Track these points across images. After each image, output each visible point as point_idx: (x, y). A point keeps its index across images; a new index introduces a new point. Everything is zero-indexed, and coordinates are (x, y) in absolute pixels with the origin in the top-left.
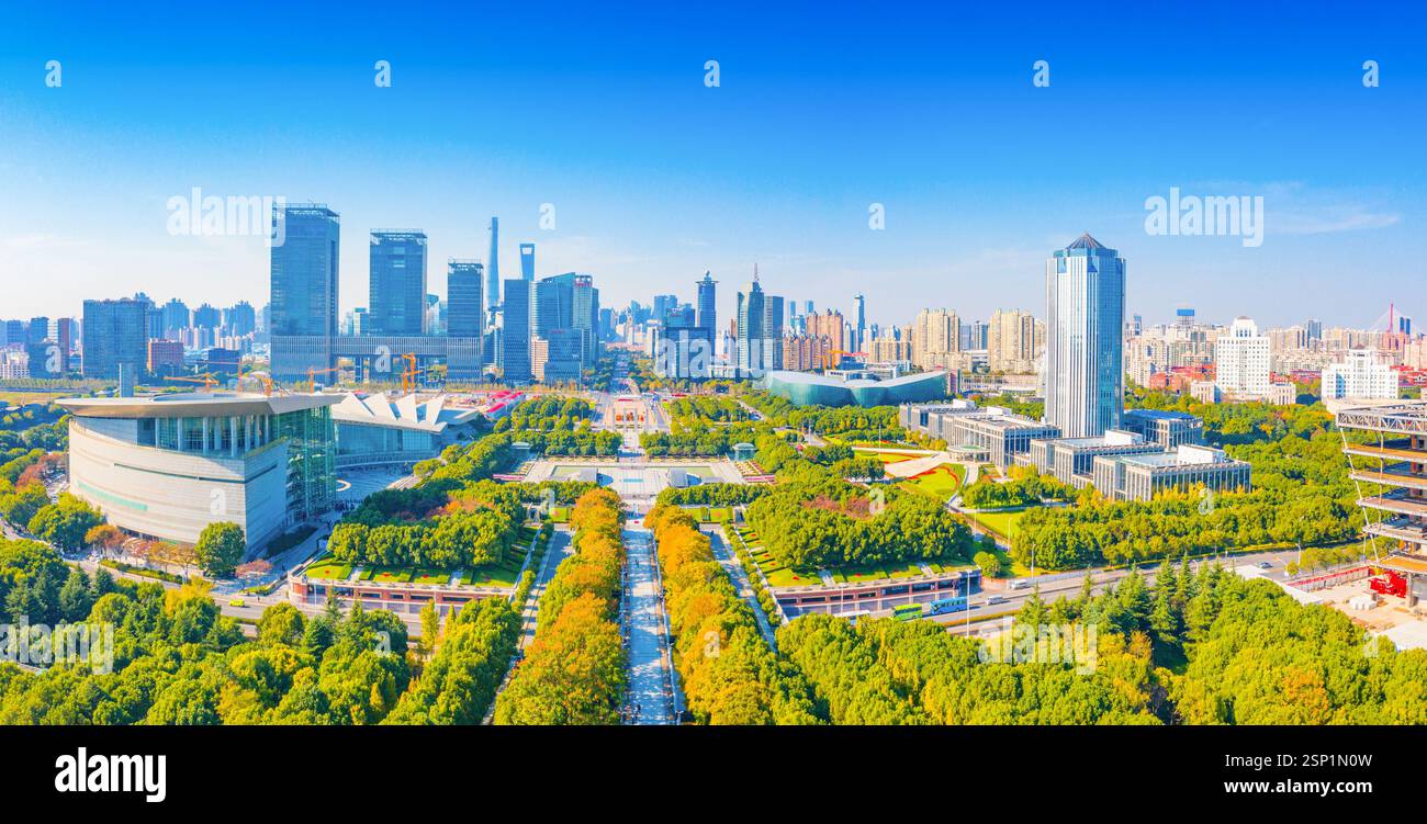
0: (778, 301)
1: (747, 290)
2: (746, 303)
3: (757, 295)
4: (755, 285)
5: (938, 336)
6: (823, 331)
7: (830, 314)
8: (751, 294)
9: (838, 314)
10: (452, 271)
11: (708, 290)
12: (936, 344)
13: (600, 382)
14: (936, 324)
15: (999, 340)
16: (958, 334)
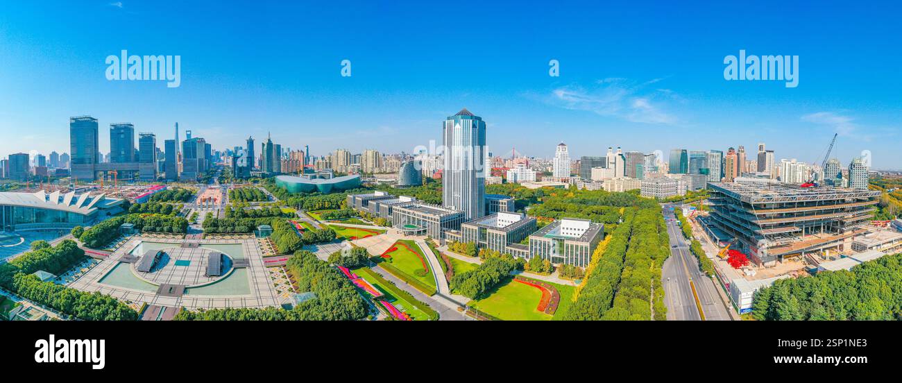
0: (279, 146)
1: (266, 142)
2: (265, 147)
3: (270, 144)
4: (269, 140)
5: (342, 159)
6: (296, 158)
7: (298, 151)
8: (268, 144)
9: (302, 151)
10: (141, 137)
11: (251, 143)
12: (341, 162)
13: (204, 179)
14: (341, 154)
15: (366, 160)
16: (351, 158)
